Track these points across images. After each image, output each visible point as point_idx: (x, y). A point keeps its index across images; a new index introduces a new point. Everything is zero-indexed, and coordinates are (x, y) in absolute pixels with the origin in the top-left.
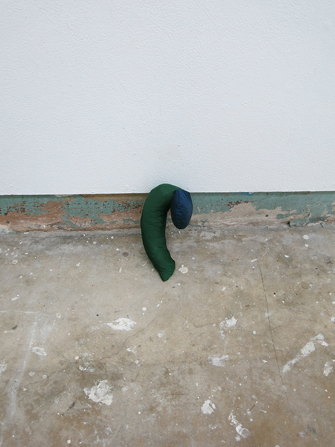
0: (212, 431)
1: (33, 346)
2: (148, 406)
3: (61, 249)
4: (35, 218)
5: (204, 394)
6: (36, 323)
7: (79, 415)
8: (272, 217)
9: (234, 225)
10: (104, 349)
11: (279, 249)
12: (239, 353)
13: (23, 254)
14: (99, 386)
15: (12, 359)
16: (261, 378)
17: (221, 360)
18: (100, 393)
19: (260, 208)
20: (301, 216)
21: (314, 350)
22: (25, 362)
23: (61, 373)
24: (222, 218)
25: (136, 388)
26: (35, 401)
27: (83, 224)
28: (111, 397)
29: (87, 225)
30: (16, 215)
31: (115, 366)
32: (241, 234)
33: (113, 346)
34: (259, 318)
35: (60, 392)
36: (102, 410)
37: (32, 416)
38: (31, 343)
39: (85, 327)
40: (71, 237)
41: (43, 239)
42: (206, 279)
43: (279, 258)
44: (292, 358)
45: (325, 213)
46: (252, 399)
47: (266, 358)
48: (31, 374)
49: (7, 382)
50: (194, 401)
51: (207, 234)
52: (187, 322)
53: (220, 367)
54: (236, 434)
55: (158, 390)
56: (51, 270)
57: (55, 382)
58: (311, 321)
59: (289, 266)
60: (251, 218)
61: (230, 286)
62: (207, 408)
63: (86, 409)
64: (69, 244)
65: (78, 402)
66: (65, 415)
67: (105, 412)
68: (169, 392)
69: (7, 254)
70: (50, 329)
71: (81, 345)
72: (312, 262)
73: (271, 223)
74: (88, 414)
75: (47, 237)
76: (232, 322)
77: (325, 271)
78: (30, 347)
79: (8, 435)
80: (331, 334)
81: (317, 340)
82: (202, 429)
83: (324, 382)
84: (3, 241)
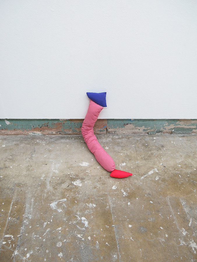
0: (115, 194)
1: (53, 170)
2: (94, 187)
3: (60, 141)
4: (51, 129)
5: (113, 184)
6: (53, 163)
7: (71, 189)
8: (141, 131)
9: (126, 133)
10: (78, 171)
11: (143, 142)
13: (47, 142)
14: (77, 181)
15: (47, 173)
18: (78, 183)
19: (136, 126)
20: (152, 130)
21: (153, 172)
22: (51, 174)
23: (64, 178)
24: (122, 131)
26: (56, 185)
28: (81, 184)
29: (70, 132)
30: (45, 128)
31: (82, 176)
32: (129, 137)
33: (81, 170)
34: (134, 163)
35: (64, 183)
37: (55, 188)
38: (53, 169)
39: (71, 165)
40: (64, 137)
41: (54, 137)
42: (115, 151)
43: (143, 145)
44: (145, 175)
45: (162, 129)
46: (130, 186)
47: (135, 175)
48: (54, 178)
49: (46, 179)
50: (110, 186)
51: (116, 137)
54: (124, 195)
55: (97, 183)
56: (57, 147)
57: (62, 180)
58: (153, 164)
59: (147, 147)
60: (133, 131)
61: (124, 153)
62: (114, 188)
64: (63, 139)
66: (66, 188)
67: (79, 188)
68: (101, 183)
69: (41, 142)
70: (59, 165)
71: (70, 170)
72: (156, 146)
73: (141, 133)
74: (74, 188)
76: (124, 164)
77: (160, 149)
78: (52, 170)
79: (48, 193)
80: (160, 168)
81: (155, 170)
82: (112, 193)
83: (155, 182)
84: (39, 138)
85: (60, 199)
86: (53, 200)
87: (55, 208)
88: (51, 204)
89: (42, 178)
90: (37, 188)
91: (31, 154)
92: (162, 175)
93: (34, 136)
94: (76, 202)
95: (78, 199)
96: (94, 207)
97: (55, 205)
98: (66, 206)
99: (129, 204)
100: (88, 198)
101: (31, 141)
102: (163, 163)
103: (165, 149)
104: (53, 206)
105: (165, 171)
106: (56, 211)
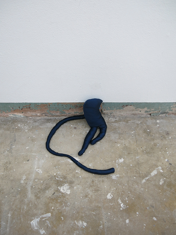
0: (111, 205)
1: (37, 169)
2: (85, 195)
3: (46, 125)
5: (108, 191)
6: (37, 159)
7: (56, 198)
8: (143, 112)
9: (125, 115)
10: (66, 170)
11: (145, 127)
12: (124, 174)
13: (30, 127)
14: (64, 186)
15: (28, 174)
16: (133, 185)
17: (116, 177)
18: (65, 189)
19: (137, 108)
20: (156, 112)
21: (157, 173)
22: (33, 175)
23: (48, 181)
24: (120, 112)
25: (80, 187)
26: (38, 192)
27: (56, 114)
28: (70, 191)
29: (58, 114)
30: (26, 110)
31: (71, 178)
32: (128, 119)
33: (70, 170)
34: (134, 159)
35: (48, 188)
36: (66, 196)
37: (38, 197)
38: (36, 168)
39: (58, 161)
40: (50, 119)
41: (38, 120)
42: (111, 141)
43: (145, 131)
44: (146, 177)
45: (167, 110)
46: (128, 193)
47: (135, 176)
48: (36, 180)
49: (26, 183)
50: (104, 193)
51: (112, 119)
52: (102, 160)
53: (116, 180)
54: (121, 207)
55: (89, 189)
56: (42, 135)
57: (46, 184)
58: (156, 161)
59: (149, 135)
60: (133, 112)
61: (122, 144)
62: (109, 196)
63: (59, 195)
64: (50, 122)
65: (56, 192)
66: (51, 197)
67: (67, 197)
68: (94, 189)
69: (23, 127)
70: (43, 161)
71: (56, 169)
72: (160, 134)
73: (142, 114)
74: (60, 197)
75: (40, 119)
76: (122, 160)
77: (165, 138)
78: (35, 169)
79: (28, 205)
80: (165, 167)
81: (158, 169)
82: (107, 205)
83: (159, 187)
84: (21, 121)
85: (43, 214)
86: (34, 215)
87: (36, 229)
88: (32, 221)
89: (22, 182)
90: (15, 196)
91: (11, 144)
92: (168, 177)
93: (15, 119)
94: (63, 219)
95: (65, 213)
96: (84, 226)
97: (37, 223)
98: (50, 224)
99: (127, 221)
100: (78, 213)
101: (12, 126)
102: (169, 158)
103: (170, 137)
104: (34, 224)
105: (171, 171)
106: (37, 232)
